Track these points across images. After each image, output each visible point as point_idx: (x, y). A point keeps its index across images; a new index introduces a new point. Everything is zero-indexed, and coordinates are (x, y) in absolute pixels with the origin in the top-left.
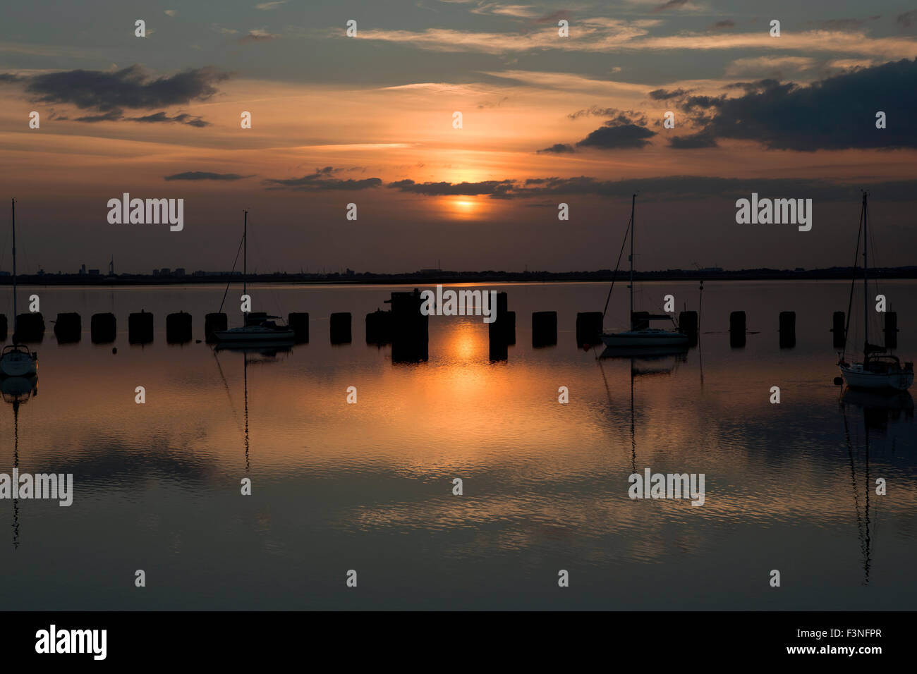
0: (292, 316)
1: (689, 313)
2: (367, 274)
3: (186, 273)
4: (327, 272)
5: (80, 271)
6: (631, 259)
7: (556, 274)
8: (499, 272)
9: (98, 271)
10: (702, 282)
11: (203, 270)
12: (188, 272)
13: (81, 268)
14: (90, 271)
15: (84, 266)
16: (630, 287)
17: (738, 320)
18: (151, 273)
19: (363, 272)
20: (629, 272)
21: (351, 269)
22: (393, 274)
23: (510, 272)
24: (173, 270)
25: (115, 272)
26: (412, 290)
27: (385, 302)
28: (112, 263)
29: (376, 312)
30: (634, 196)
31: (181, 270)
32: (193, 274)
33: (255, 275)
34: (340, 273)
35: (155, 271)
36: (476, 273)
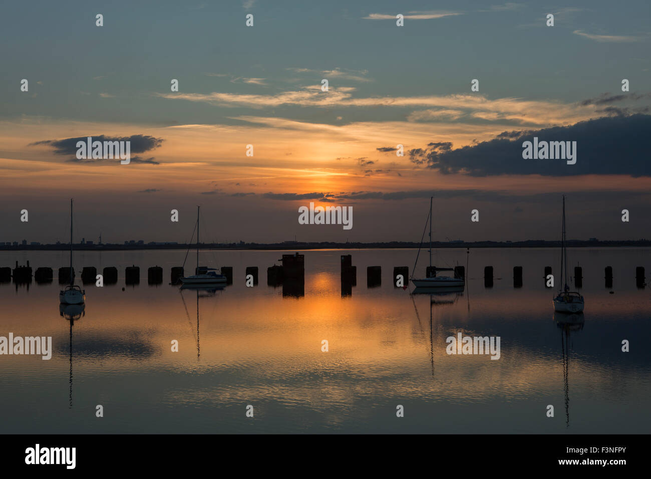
0: (223, 269)
1: (460, 267)
2: (253, 244)
3: (145, 243)
4: (229, 243)
5: (82, 242)
6: (430, 235)
7: (365, 244)
8: (331, 243)
9: (92, 242)
10: (468, 249)
11: (154, 241)
12: (146, 243)
13: (82, 240)
14: (87, 242)
15: (83, 239)
16: (430, 251)
17: (489, 272)
18: (124, 243)
19: (250, 243)
20: (430, 243)
21: (243, 241)
22: (268, 244)
23: (338, 242)
24: (137, 241)
25: (102, 243)
26: (295, 254)
27: (279, 260)
28: (100, 237)
29: (273, 267)
30: (432, 198)
31: (142, 242)
32: (149, 244)
33: (186, 244)
34: (236, 243)
35: (126, 242)
36: (318, 243)
